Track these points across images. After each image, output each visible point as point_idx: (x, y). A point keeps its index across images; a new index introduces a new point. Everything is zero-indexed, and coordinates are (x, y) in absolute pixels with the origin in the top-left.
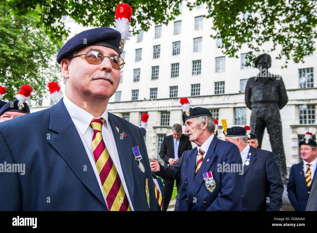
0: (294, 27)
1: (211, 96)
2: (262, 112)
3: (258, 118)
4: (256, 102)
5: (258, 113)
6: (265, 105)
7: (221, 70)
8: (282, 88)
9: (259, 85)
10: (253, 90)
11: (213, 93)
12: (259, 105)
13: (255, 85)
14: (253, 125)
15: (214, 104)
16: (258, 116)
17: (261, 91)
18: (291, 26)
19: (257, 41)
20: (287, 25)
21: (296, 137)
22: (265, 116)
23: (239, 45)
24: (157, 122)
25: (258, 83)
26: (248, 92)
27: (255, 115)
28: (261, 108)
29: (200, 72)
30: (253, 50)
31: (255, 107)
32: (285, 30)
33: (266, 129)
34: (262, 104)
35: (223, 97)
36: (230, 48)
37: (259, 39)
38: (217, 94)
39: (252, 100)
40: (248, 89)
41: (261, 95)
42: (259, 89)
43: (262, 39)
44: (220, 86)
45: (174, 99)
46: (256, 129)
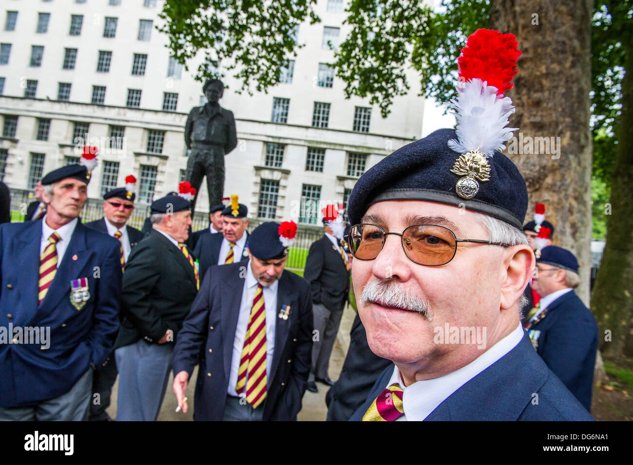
0: (267, 44)
1: (156, 112)
2: (203, 155)
3: (196, 163)
4: (197, 141)
5: (197, 156)
6: (207, 147)
7: (175, 76)
8: (231, 127)
9: (203, 119)
10: (196, 124)
11: (159, 107)
12: (201, 146)
13: (199, 118)
14: (189, 171)
15: (160, 124)
16: (197, 160)
17: (206, 127)
18: (265, 41)
19: (218, 53)
20: (260, 40)
21: (259, 180)
22: (205, 161)
23: (193, 51)
24: (66, 138)
25: (203, 116)
26: (189, 125)
27: (194, 158)
28: (201, 150)
29: (144, 73)
30: (210, 64)
31: (196, 148)
32: (256, 45)
33: (205, 178)
34: (204, 146)
35: (174, 115)
36: (179, 53)
37: (221, 50)
38: (166, 110)
39: (192, 138)
40: (190, 122)
41: (205, 133)
42: (203, 125)
43: (224, 52)
44: (171, 99)
45: (99, 106)
46: (192, 176)
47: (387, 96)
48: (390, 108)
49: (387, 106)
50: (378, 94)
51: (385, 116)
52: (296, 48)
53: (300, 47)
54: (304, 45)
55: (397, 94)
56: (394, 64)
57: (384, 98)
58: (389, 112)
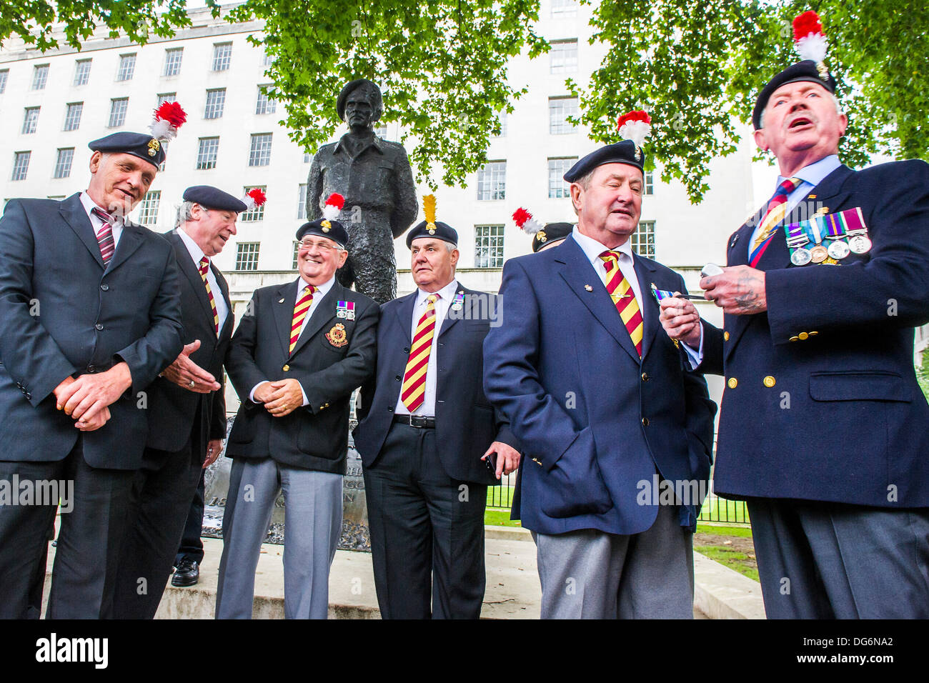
40: (316, 175)
42: (343, 172)
47: (695, 160)
48: (704, 180)
49: (698, 178)
50: (676, 159)
51: (697, 199)
52: (510, 99)
53: (517, 95)
54: (525, 91)
55: (715, 154)
56: (699, 99)
57: (690, 165)
58: (706, 187)
